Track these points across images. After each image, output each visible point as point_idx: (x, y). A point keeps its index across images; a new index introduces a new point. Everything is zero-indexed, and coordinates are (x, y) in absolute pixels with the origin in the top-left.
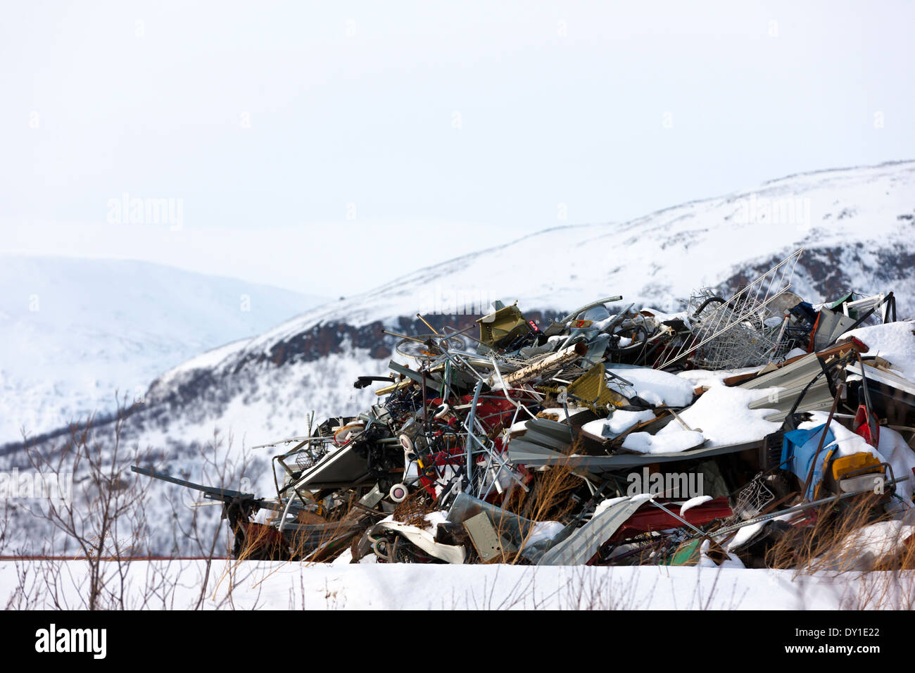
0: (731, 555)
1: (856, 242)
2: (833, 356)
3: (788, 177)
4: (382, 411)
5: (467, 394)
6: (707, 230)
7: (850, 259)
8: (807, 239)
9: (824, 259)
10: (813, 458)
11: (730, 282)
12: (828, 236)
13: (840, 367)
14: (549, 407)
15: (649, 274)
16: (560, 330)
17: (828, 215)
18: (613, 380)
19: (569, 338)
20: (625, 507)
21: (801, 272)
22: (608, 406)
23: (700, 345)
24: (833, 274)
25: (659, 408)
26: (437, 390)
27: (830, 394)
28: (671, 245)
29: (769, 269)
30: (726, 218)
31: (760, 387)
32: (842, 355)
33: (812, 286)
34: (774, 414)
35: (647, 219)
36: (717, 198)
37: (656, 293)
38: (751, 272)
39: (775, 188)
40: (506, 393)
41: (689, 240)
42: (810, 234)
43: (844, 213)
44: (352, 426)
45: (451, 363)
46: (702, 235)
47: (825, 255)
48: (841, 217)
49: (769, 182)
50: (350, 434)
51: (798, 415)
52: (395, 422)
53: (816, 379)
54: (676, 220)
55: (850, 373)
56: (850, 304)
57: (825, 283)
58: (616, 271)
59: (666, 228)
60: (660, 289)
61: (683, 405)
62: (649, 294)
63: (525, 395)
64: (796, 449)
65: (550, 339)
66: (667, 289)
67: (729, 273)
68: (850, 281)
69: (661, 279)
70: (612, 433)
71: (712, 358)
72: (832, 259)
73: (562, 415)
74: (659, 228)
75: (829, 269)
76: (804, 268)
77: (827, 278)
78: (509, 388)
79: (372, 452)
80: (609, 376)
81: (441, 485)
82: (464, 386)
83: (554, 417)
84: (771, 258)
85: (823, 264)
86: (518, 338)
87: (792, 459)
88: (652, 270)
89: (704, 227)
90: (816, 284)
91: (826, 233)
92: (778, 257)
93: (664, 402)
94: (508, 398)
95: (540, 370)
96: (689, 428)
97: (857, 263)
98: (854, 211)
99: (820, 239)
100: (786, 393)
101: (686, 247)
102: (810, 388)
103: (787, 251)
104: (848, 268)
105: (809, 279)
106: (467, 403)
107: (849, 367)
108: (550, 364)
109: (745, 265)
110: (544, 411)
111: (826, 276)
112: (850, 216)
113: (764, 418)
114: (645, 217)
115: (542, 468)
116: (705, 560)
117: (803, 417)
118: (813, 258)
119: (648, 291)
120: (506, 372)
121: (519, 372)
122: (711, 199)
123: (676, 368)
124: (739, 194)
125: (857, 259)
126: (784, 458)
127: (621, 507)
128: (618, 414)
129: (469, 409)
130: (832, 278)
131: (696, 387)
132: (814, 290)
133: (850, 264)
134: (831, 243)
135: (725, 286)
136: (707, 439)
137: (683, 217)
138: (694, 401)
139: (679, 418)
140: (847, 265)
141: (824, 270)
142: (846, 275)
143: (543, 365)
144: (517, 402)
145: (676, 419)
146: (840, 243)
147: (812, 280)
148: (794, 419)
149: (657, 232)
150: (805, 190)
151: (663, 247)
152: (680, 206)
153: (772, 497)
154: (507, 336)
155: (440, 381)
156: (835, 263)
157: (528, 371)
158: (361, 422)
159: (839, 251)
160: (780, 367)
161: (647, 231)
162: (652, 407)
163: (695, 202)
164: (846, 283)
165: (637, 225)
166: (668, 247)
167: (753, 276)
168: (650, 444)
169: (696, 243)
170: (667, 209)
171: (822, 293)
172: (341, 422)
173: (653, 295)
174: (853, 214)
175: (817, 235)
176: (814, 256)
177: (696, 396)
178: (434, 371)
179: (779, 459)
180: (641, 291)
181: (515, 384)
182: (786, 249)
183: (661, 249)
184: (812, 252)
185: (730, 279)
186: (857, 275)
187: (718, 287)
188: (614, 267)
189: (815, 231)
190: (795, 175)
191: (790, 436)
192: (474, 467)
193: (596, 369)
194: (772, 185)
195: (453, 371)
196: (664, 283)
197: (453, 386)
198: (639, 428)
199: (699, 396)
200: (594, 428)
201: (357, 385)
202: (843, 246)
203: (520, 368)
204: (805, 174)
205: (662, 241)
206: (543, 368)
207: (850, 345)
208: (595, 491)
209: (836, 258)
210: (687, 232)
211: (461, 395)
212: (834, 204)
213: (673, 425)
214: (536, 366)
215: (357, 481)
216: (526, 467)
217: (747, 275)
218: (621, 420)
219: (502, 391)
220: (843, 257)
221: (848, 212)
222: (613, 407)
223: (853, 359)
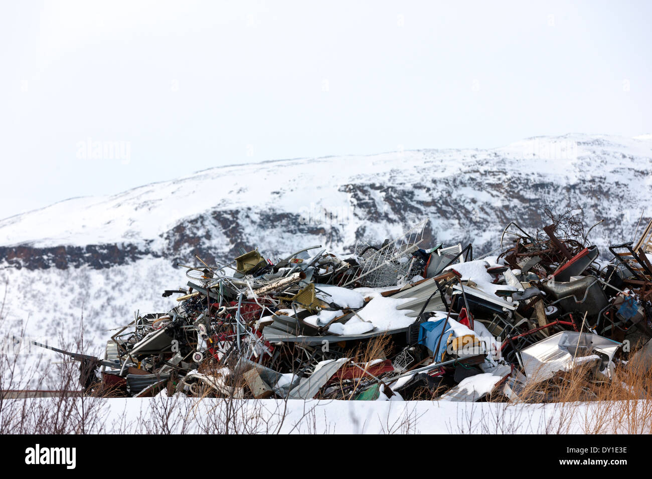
0: (395, 393)
1: (247, 207)
2: (443, 280)
3: (208, 169)
4: (181, 310)
5: (232, 301)
6: (161, 200)
7: (244, 216)
8: (219, 205)
9: (229, 217)
10: (439, 338)
11: (175, 230)
12: (231, 203)
13: (447, 286)
14: (282, 308)
15: (128, 225)
16: (284, 264)
17: (231, 191)
18: (319, 293)
19: (292, 269)
20: (334, 366)
21: (216, 224)
22: (317, 308)
23: (367, 273)
24: (234, 225)
25: (345, 309)
26: (215, 298)
27: (442, 302)
28: (141, 208)
29: (197, 222)
30: (173, 193)
31: (402, 297)
32: (449, 279)
33: (221, 232)
34: (411, 313)
35: (126, 193)
36: (168, 181)
37: (132, 236)
38: (187, 224)
39: (201, 176)
40: (256, 300)
41: (151, 205)
42: (221, 202)
43: (240, 190)
44: (163, 319)
45: (222, 283)
46: (158, 203)
47: (229, 214)
48: (238, 192)
49: (197, 172)
50: (162, 323)
51: (427, 313)
52: (189, 316)
53: (435, 293)
54: (143, 194)
55: (454, 290)
56: (441, 250)
57: (229, 230)
58: (109, 223)
59: (138, 198)
60: (134, 233)
61: (358, 307)
62: (127, 236)
63: (267, 301)
64: (428, 333)
65: (280, 270)
66: (138, 234)
67: (174, 225)
68: (243, 229)
69: (135, 228)
70: (322, 324)
71: (371, 281)
72: (233, 217)
73: (291, 312)
74: (134, 198)
75: (232, 222)
76: (217, 222)
77: (231, 228)
78: (258, 297)
79: (177, 333)
80: (317, 291)
81: (222, 352)
82: (231, 296)
83: (286, 314)
84: (199, 216)
85: (228, 219)
86: (260, 269)
87: (425, 338)
88: (129, 222)
89: (160, 198)
90: (224, 231)
91: (230, 202)
92: (202, 215)
93: (348, 306)
94: (257, 303)
95: (277, 288)
96: (363, 321)
97: (248, 219)
98: (246, 189)
99: (226, 205)
100: (418, 301)
101: (149, 209)
102: (433, 298)
103: (207, 212)
104: (243, 222)
105: (220, 228)
106: (234, 306)
107: (454, 286)
108: (283, 284)
109: (183, 219)
110: (279, 311)
111: (230, 226)
112: (244, 192)
113: (406, 315)
114: (126, 192)
115: (280, 343)
116: (382, 396)
117: (430, 314)
118: (223, 216)
119: (128, 234)
120: (255, 288)
121: (263, 288)
122: (164, 182)
123: (352, 286)
124: (180, 179)
125: (247, 217)
126: (420, 338)
127: (331, 366)
128: (323, 313)
129: (236, 309)
130: (233, 228)
131: (365, 297)
132: (223, 235)
133: (244, 219)
134: (233, 207)
135: (171, 232)
136: (375, 327)
137: (148, 192)
138: (364, 305)
139: (357, 315)
140: (242, 220)
141: (229, 223)
142: (241, 226)
143: (279, 284)
144: (262, 305)
145: (355, 315)
146: (238, 207)
147: (222, 228)
148: (425, 316)
149: (133, 200)
150: (218, 176)
151: (136, 209)
152: (146, 186)
153: (412, 360)
154: (254, 268)
155: (217, 293)
156: (235, 219)
157: (269, 288)
158: (168, 316)
159: (237, 212)
160: (413, 286)
161: (126, 200)
162: (342, 308)
163: (155, 183)
164: (241, 230)
165: (121, 196)
166: (139, 209)
167: (188, 226)
168: (343, 330)
169: (155, 207)
170: (139, 187)
171: (228, 236)
172: (157, 316)
173: (130, 237)
174: (246, 191)
175: (225, 203)
176: (223, 214)
177: (366, 302)
178: (213, 288)
179: (417, 338)
180: (123, 235)
181: (261, 295)
182: (207, 211)
183: (134, 210)
184: (222, 213)
185: (175, 228)
186: (247, 226)
187: (168, 232)
188: (108, 221)
189: (224, 201)
190: (212, 168)
191: (424, 325)
192: (241, 342)
193: (310, 287)
194: (199, 174)
195: (224, 287)
196: (136, 230)
197: (225, 296)
198: (335, 321)
199: (368, 302)
200: (311, 320)
201: (164, 295)
202: (240, 209)
203: (263, 286)
204: (218, 167)
205: (136, 206)
206: (278, 286)
207: (451, 273)
208: (309, 356)
209: (236, 216)
210: (150, 201)
211: (230, 301)
212: (235, 185)
213: (354, 319)
214: (274, 285)
215: (163, 350)
216: (270, 342)
217: (184, 225)
218: (326, 316)
219: (254, 299)
220: (239, 216)
221: (243, 190)
222: (320, 308)
223: (456, 282)
